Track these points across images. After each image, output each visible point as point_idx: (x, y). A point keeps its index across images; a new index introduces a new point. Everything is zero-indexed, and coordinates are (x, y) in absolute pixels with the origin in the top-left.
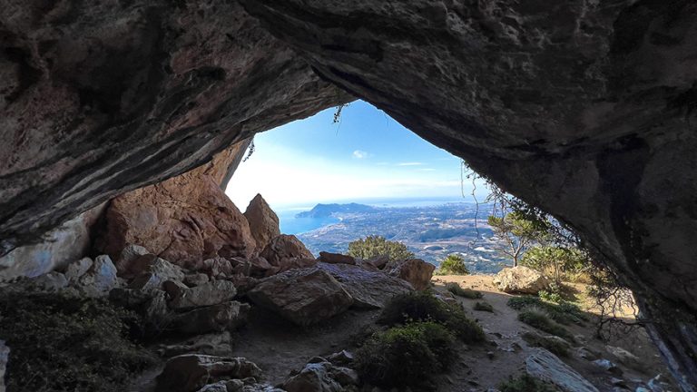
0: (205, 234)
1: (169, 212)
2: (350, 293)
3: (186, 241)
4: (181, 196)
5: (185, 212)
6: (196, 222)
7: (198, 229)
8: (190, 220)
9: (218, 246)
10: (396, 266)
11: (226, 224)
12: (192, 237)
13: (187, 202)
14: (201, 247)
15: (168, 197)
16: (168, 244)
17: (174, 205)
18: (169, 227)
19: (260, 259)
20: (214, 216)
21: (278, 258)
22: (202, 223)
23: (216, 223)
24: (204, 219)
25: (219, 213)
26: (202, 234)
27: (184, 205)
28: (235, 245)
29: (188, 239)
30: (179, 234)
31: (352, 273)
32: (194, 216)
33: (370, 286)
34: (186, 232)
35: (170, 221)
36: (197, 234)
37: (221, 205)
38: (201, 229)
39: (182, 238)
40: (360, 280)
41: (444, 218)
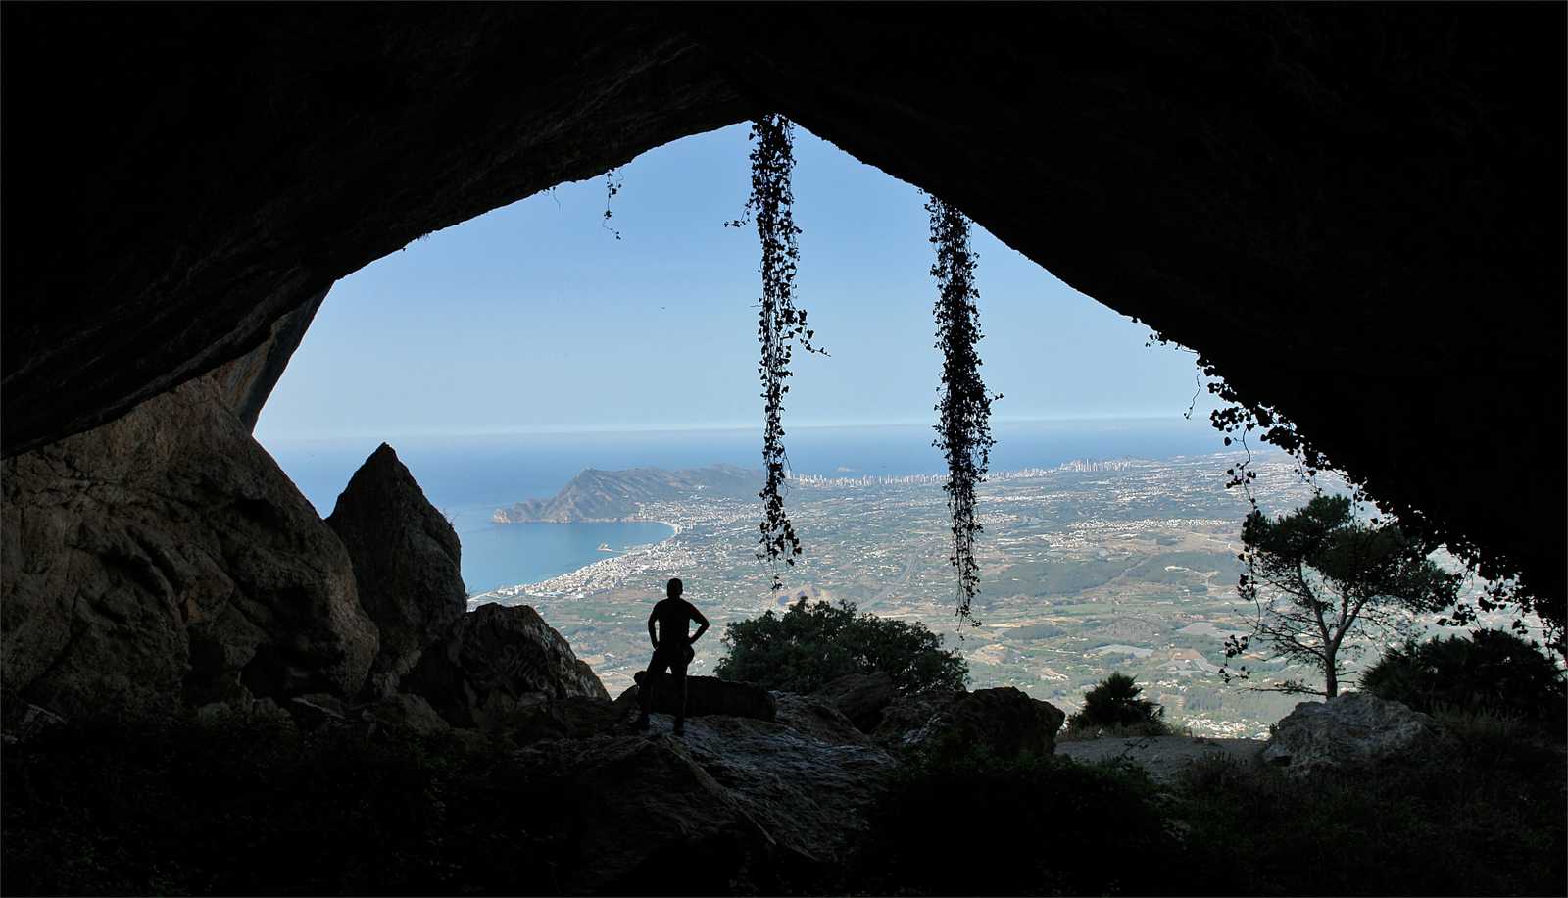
0: (192, 608)
1: (61, 523)
2: (771, 828)
3: (126, 636)
4: (105, 463)
5: (119, 522)
6: (159, 560)
7: (167, 586)
8: (136, 551)
9: (239, 651)
10: (924, 716)
11: (272, 565)
12: (147, 618)
13: (125, 483)
14: (179, 656)
15: (62, 467)
16: (58, 648)
17: (81, 497)
18: (59, 580)
19: (406, 701)
20: (222, 536)
21: (473, 698)
22: (180, 565)
23: (232, 561)
24: (189, 547)
25: (243, 522)
26: (183, 607)
27: (115, 495)
28: (304, 645)
29: (132, 626)
30: (99, 607)
31: (768, 752)
32: (152, 535)
33: (837, 799)
34: (125, 599)
35: (63, 559)
36: (163, 606)
37: (250, 492)
38: (178, 585)
39: (109, 624)
40: (798, 777)
41: (1063, 518)
